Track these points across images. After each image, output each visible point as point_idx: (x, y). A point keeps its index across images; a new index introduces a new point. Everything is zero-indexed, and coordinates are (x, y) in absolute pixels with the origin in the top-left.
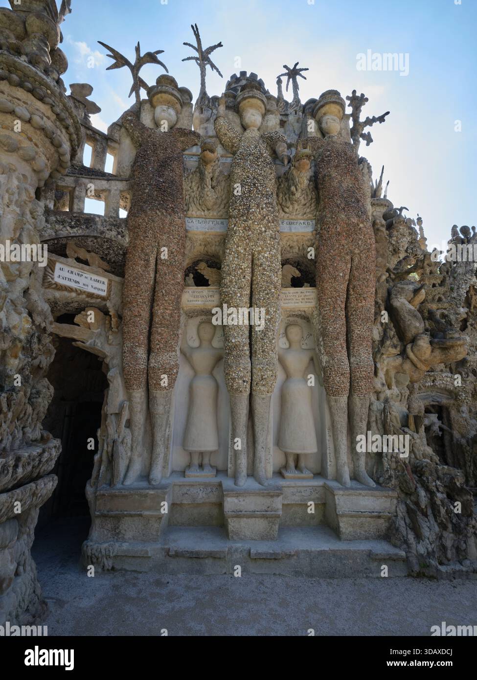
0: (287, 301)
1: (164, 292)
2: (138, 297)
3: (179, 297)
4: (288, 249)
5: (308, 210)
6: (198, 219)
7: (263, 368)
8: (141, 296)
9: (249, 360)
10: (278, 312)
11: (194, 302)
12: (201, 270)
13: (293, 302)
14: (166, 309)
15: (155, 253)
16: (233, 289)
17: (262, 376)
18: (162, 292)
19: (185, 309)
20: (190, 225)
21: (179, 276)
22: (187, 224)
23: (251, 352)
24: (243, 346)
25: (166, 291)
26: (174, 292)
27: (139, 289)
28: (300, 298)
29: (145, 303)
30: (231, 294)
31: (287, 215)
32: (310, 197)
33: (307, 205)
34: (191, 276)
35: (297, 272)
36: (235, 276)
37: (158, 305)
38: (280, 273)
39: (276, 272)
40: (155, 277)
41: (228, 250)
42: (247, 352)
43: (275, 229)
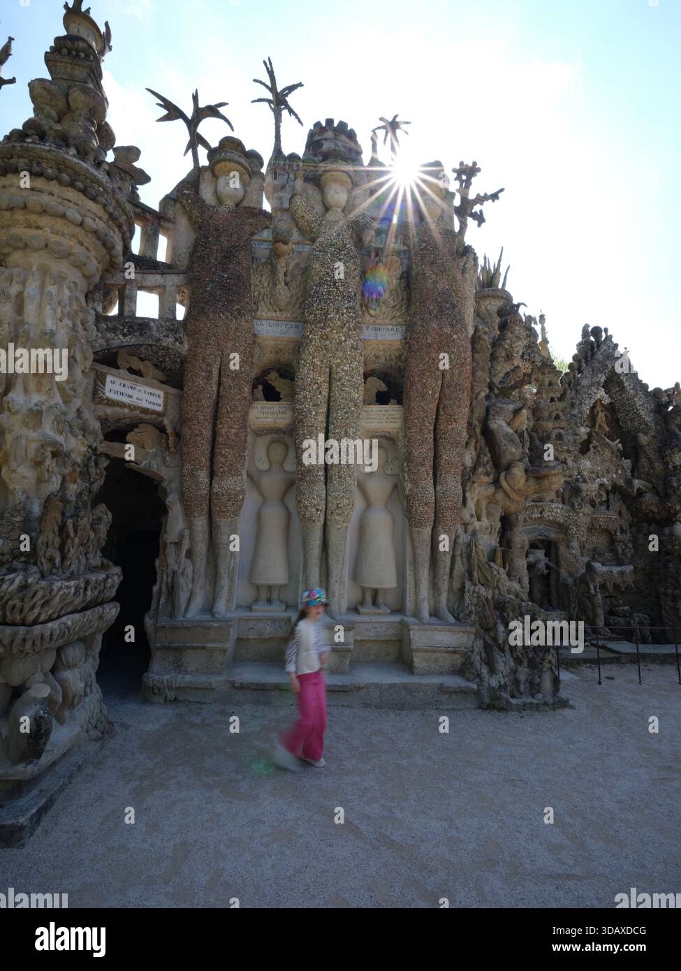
0: (369, 421)
1: (228, 408)
2: (199, 413)
3: (247, 413)
4: (374, 359)
5: (398, 314)
6: (269, 321)
7: (338, 495)
8: (202, 412)
9: (324, 486)
10: (358, 433)
11: (263, 420)
12: (271, 380)
13: (375, 421)
14: (231, 427)
15: (218, 363)
16: (307, 406)
17: (338, 504)
18: (226, 408)
19: (253, 427)
20: (260, 328)
21: (246, 389)
22: (256, 326)
23: (326, 478)
24: (318, 471)
25: (231, 408)
26: (239, 409)
27: (200, 404)
28: (385, 417)
29: (207, 420)
30: (305, 412)
31: (373, 319)
32: (401, 297)
33: (397, 307)
34: (260, 387)
35: (384, 385)
36: (310, 392)
37: (222, 423)
38: (362, 388)
39: (357, 388)
40: (219, 390)
41: (303, 361)
42: (322, 478)
43: (357, 338)
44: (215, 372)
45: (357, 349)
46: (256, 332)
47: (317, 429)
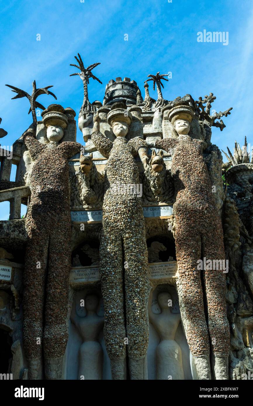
0: (154, 274)
1: (55, 275)
2: (35, 280)
3: (67, 277)
4: (154, 229)
5: (167, 198)
6: (81, 212)
7: (135, 334)
8: (37, 279)
9: (124, 328)
10: (146, 284)
11: (80, 280)
12: (85, 250)
13: (159, 274)
14: (56, 288)
15: (47, 244)
16: (108, 268)
17: (135, 341)
18: (53, 275)
19: (73, 286)
20: (75, 217)
21: (67, 260)
22: (72, 216)
23: (125, 321)
24: (118, 316)
25: (56, 274)
26: (62, 274)
27: (36, 274)
28: (165, 271)
29: (40, 284)
30: (107, 272)
31: (151, 203)
32: (168, 186)
33: (166, 194)
34: (78, 256)
35: (164, 247)
36: (109, 258)
37: (50, 285)
38: (146, 252)
39: (142, 252)
40: (48, 262)
41: (103, 237)
42: (122, 321)
43: (139, 218)
44: (45, 251)
45: (140, 225)
46: (73, 220)
47: (116, 284)
